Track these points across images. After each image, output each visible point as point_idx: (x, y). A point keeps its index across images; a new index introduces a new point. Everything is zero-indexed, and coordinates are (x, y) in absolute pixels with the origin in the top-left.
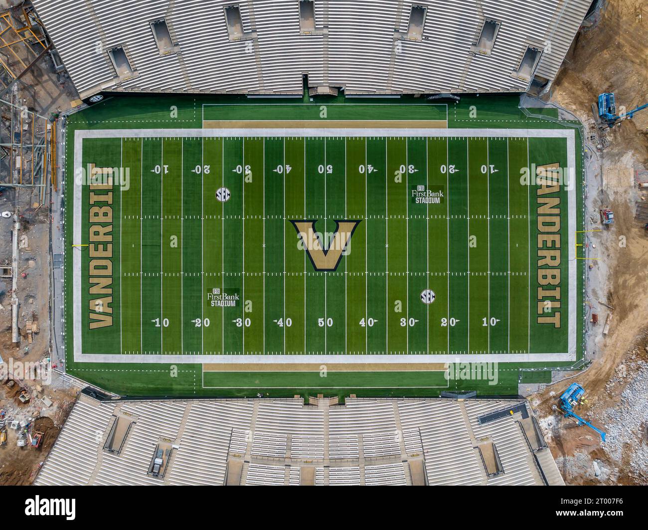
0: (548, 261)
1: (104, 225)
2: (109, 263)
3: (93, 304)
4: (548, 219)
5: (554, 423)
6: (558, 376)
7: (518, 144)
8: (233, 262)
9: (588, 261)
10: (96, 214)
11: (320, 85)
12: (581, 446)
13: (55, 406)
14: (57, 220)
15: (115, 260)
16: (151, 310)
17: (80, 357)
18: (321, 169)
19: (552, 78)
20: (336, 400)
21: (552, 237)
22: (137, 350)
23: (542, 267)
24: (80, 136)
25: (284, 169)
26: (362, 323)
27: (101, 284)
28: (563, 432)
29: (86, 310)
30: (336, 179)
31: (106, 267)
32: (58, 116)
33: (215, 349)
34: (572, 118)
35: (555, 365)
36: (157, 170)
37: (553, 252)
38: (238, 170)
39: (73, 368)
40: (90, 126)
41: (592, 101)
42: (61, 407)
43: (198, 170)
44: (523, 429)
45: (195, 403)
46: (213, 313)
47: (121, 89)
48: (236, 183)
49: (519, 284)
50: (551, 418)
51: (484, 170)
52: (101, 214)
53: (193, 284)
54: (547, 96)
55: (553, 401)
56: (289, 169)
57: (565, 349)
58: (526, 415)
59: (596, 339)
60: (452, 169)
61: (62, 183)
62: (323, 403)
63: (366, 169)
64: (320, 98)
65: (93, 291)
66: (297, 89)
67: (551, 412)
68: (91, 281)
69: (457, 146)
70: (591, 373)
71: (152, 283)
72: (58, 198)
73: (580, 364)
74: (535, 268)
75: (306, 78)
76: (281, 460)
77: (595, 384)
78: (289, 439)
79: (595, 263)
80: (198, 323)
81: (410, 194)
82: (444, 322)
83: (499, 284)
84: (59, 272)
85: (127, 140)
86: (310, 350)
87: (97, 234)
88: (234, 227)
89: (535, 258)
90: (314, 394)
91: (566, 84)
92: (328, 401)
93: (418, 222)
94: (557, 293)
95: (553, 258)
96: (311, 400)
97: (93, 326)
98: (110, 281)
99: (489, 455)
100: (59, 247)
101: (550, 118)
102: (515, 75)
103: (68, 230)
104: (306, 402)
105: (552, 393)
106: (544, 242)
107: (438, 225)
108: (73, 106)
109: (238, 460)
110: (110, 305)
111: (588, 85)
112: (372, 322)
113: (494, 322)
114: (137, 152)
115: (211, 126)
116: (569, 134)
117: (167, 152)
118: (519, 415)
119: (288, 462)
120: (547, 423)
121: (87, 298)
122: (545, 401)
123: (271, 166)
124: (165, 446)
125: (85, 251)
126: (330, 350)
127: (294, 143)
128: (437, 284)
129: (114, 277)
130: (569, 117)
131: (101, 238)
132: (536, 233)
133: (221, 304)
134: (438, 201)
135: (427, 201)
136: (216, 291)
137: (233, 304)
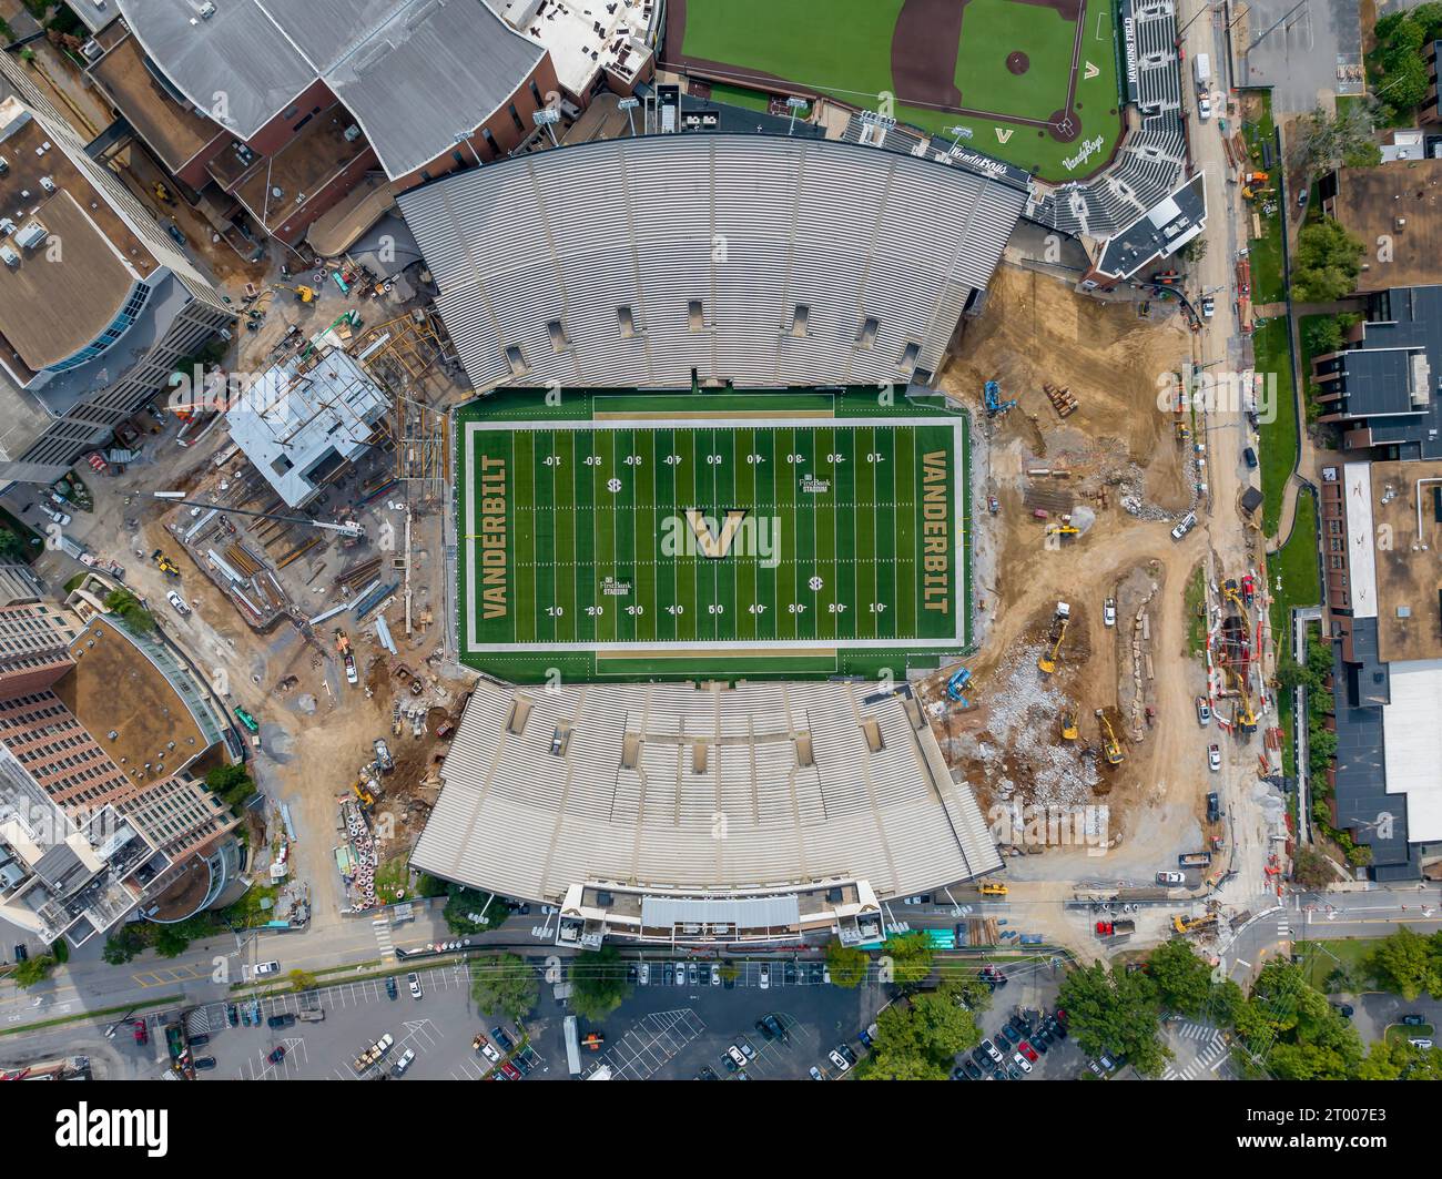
0: (934, 548)
1: (497, 516)
2: (503, 554)
3: (487, 594)
4: (935, 507)
5: (944, 708)
6: (946, 662)
7: (904, 433)
8: (625, 552)
9: (975, 548)
10: (489, 506)
11: (709, 378)
12: (967, 729)
13: (450, 695)
14: (449, 512)
15: (508, 550)
16: (545, 599)
17: (473, 647)
18: (710, 460)
19: (933, 370)
20: (727, 684)
21: (938, 524)
22: (531, 639)
23: (928, 554)
24: (471, 427)
25: (674, 460)
26: (752, 610)
27: (495, 575)
28: (952, 716)
29: (480, 600)
30: (725, 469)
31: (499, 558)
32: (448, 409)
33: (608, 637)
34: (959, 406)
35: (943, 649)
36: (549, 461)
37: (939, 540)
38: (629, 461)
39: (467, 658)
40: (481, 419)
41: (980, 388)
42: (454, 697)
43: (589, 461)
44: (906, 709)
45: (591, 688)
46: (606, 601)
47: (515, 385)
48: (625, 473)
49: (905, 570)
50: (940, 704)
51: (870, 458)
52: (494, 505)
53: (586, 573)
54: (934, 385)
55: (941, 686)
56: (678, 459)
57: (952, 635)
58: (909, 697)
59: (983, 624)
60: (839, 459)
61: (453, 475)
62: (714, 687)
63: (755, 459)
64: (707, 390)
65: (487, 581)
66: (687, 383)
67: (940, 697)
68: (485, 571)
69: (844, 436)
70: (979, 659)
71: (545, 573)
72: (450, 490)
73: (969, 650)
74: (922, 555)
75: (694, 372)
76: (673, 739)
77: (984, 670)
78: (682, 721)
79: (983, 549)
80: (591, 611)
81: (798, 483)
82: (832, 608)
83: (885, 571)
84: (453, 562)
85: (518, 433)
86: (701, 637)
87: (490, 524)
88: (625, 518)
89: (922, 545)
90: (706, 679)
91: (954, 371)
92: (718, 684)
93: (805, 510)
94: (944, 580)
95: (940, 545)
96: (702, 685)
97: (487, 616)
98: (503, 571)
99: (873, 734)
100: (452, 537)
101: (937, 405)
102: (897, 367)
103: (460, 522)
104: (698, 687)
105: (941, 679)
106: (931, 529)
107: (825, 516)
108: (464, 398)
109: (633, 740)
110: (503, 595)
111: (976, 373)
112: (761, 608)
113: (881, 607)
114: (528, 444)
115: (601, 418)
116: (956, 422)
117: (558, 444)
118: (903, 697)
119: (681, 740)
120: (936, 708)
121: (480, 588)
122: (934, 687)
123: (661, 456)
124: (563, 728)
125: (478, 542)
126: (721, 637)
127: (684, 434)
128: (825, 572)
129: (508, 567)
130: (956, 405)
131: (494, 529)
132: (922, 520)
133: (614, 593)
134: (825, 490)
135: (814, 490)
136: (609, 580)
137: (625, 592)
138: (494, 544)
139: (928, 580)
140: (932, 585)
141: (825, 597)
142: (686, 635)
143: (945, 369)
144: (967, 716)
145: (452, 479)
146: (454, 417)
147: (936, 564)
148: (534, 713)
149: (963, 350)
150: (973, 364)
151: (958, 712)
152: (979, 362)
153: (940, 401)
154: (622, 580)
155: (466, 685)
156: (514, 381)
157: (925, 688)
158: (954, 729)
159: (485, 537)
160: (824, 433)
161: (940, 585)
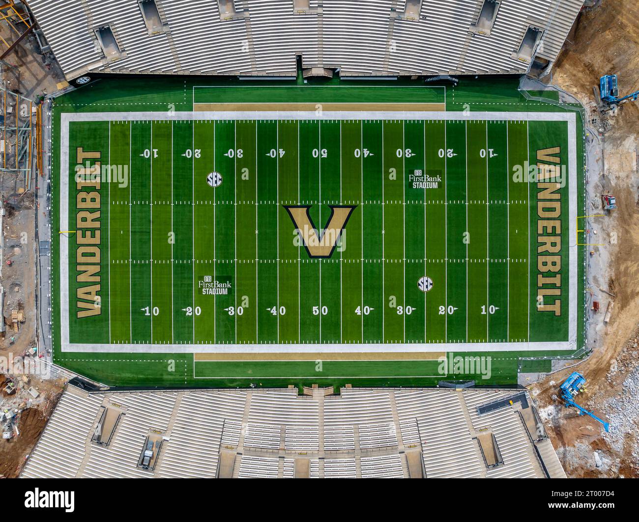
1: (92, 211)
3: (81, 293)
4: (548, 205)
5: (554, 413)
6: (559, 365)
7: (517, 128)
8: (225, 248)
9: (590, 246)
10: (84, 200)
11: (315, 66)
12: (582, 436)
13: (43, 396)
14: (43, 206)
15: (102, 246)
16: (141, 298)
17: (67, 347)
18: (315, 153)
19: (553, 59)
20: (331, 390)
21: (551, 223)
22: (127, 341)
23: (542, 254)
24: (66, 119)
25: (277, 153)
26: (358, 311)
27: (89, 273)
28: (562, 422)
29: (74, 299)
30: (331, 164)
31: (93, 255)
32: (42, 99)
33: (206, 338)
34: (572, 101)
35: (554, 353)
36: (146, 154)
37: (553, 239)
38: (230, 154)
39: (60, 359)
40: (77, 109)
41: (592, 83)
42: (47, 398)
43: (188, 154)
44: (522, 417)
45: (186, 394)
46: (205, 301)
47: (108, 71)
48: (228, 168)
49: (518, 271)
50: (551, 408)
51: (483, 154)
52: (88, 200)
53: (183, 271)
54: (548, 79)
55: (552, 390)
56: (282, 153)
57: (565, 338)
58: (525, 405)
59: (597, 326)
60: (450, 153)
61: (48, 168)
62: (318, 394)
63: (362, 153)
64: (314, 80)
65: (81, 278)
66: (290, 70)
67: (551, 401)
68: (80, 268)
69: (456, 130)
70: (591, 362)
71: (141, 271)
72: (44, 184)
73: (581, 353)
74: (536, 255)
75: (299, 60)
76: (274, 451)
77: (597, 373)
78: (283, 431)
79: (597, 250)
80: (189, 311)
81: (407, 178)
82: (442, 310)
83: (498, 271)
84: (46, 259)
85: (115, 124)
86: (305, 340)
87: (84, 220)
88: (226, 213)
89: (536, 244)
90: (309, 384)
91: (567, 66)
92: (322, 391)
93: (415, 207)
94: (557, 280)
95: (554, 244)
96: (306, 390)
97: (81, 315)
98: (97, 269)
99: (487, 446)
100: (45, 233)
101: (551, 101)
102: (514, 55)
103: (54, 216)
104: (301, 394)
105: (552, 383)
106: (545, 228)
107: (435, 211)
108: (60, 88)
109: (230, 452)
110: (97, 293)
111: (589, 68)
112: (367, 310)
113: (493, 309)
114: (125, 136)
115: (201, 109)
116: (570, 118)
117: (156, 136)
118: (518, 406)
119: (282, 453)
120: (547, 412)
121: (74, 285)
122: (545, 391)
123: (264, 150)
124: (155, 438)
125: (72, 238)
126: (326, 340)
127: (288, 127)
128: (435, 272)
129: (102, 264)
130: (571, 100)
131: (89, 224)
132: (536, 218)
133: (213, 292)
134: (435, 186)
135: (424, 186)
136: (207, 279)
137: (225, 292)
138: (88, 240)
139: (541, 281)
140: (545, 286)
141: (435, 297)
142: (288, 338)
143: (559, 64)
144: (579, 422)
145: (46, 172)
146: (50, 108)
147: (549, 264)
148: (124, 420)
149: (576, 44)
150: (587, 58)
151: (569, 417)
152: (594, 57)
153: (554, 95)
154: (222, 279)
155: (58, 387)
156: (107, 66)
157: (536, 392)
158: (567, 436)
159: (79, 233)
160: (435, 126)
161: (553, 286)
